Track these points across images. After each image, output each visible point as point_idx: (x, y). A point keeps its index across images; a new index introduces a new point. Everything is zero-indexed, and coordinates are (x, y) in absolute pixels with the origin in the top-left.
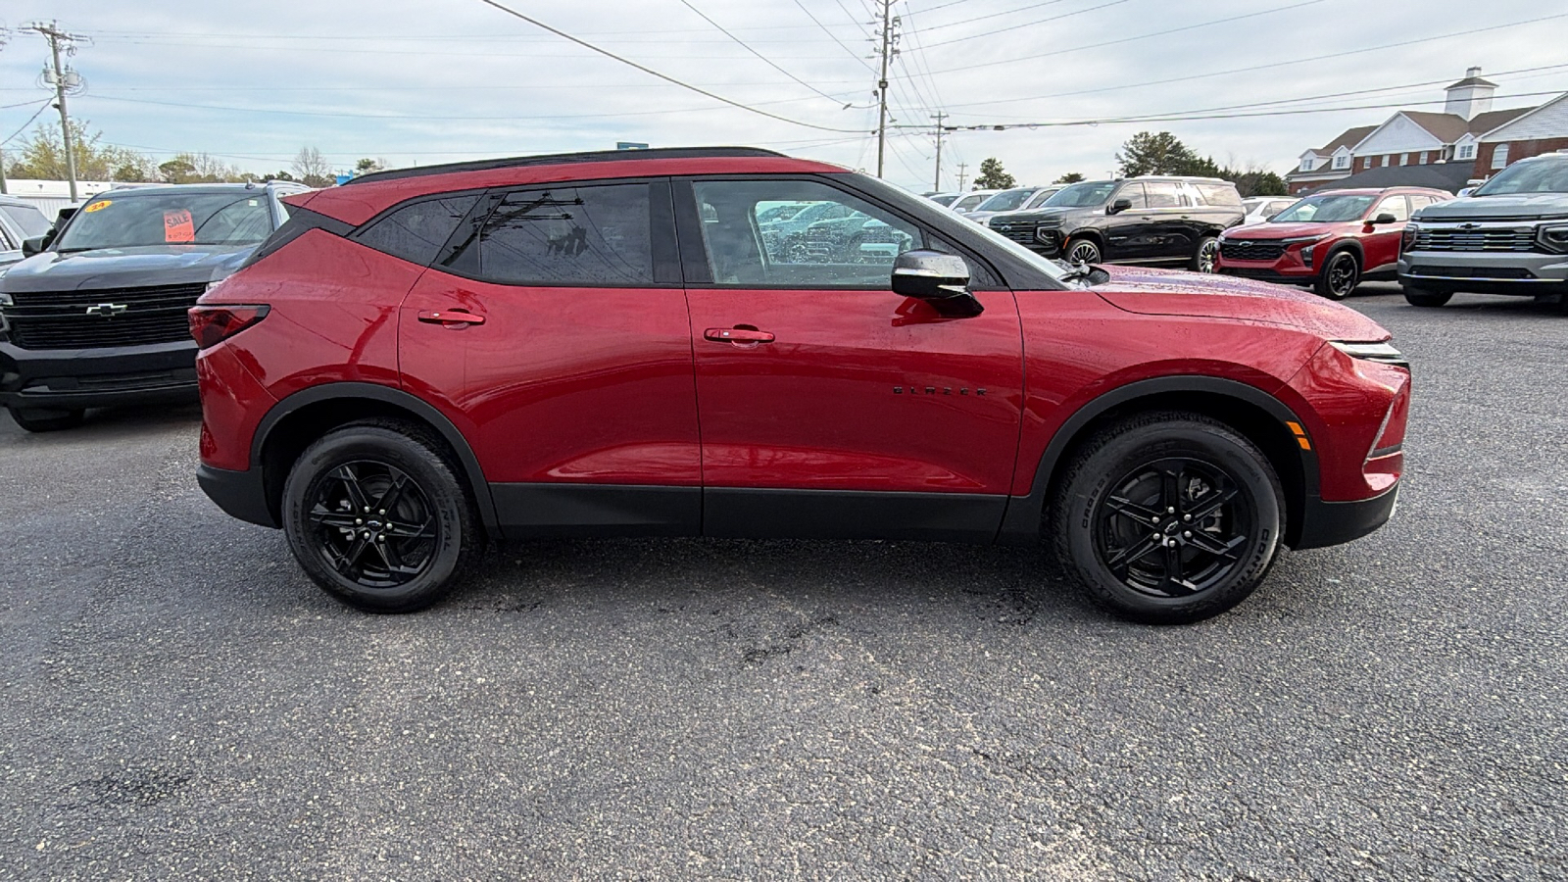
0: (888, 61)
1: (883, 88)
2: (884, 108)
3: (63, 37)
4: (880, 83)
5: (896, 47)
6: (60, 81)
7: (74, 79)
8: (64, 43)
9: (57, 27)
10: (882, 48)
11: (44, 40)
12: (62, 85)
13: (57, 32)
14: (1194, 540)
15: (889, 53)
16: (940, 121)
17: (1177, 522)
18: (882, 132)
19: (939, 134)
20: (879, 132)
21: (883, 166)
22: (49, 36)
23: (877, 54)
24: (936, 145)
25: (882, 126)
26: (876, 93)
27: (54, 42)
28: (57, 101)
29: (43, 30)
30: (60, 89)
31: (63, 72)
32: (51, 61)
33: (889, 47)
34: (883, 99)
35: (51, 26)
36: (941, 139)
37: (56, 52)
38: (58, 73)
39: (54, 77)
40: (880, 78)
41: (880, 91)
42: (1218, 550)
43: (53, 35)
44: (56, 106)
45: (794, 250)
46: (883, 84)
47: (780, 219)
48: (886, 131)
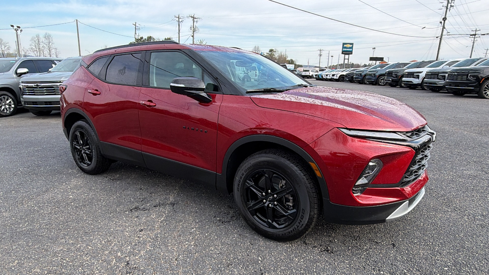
0: (448, 10)
1: (444, 21)
2: (444, 28)
3: (196, 18)
4: (443, 19)
5: (452, 4)
6: (194, 30)
7: (196, 29)
8: (195, 20)
9: (195, 16)
10: (446, 6)
11: (191, 19)
12: (194, 31)
13: (195, 17)
14: (277, 207)
15: (449, 7)
16: (476, 32)
17: (272, 197)
18: (441, 37)
19: (474, 37)
20: (440, 37)
21: (440, 50)
22: (193, 18)
23: (444, 8)
24: (473, 41)
25: (442, 35)
26: (441, 23)
27: (194, 20)
28: (192, 35)
29: (191, 17)
30: (194, 32)
31: (195, 27)
32: (192, 25)
33: (449, 5)
34: (444, 25)
35: (194, 16)
36: (475, 39)
37: (194, 22)
38: (193, 28)
39: (192, 29)
40: (444, 17)
41: (443, 22)
42: (286, 213)
43: (194, 18)
44: (192, 36)
45: (381, 79)
46: (445, 19)
47: (380, 68)
48: (443, 37)
